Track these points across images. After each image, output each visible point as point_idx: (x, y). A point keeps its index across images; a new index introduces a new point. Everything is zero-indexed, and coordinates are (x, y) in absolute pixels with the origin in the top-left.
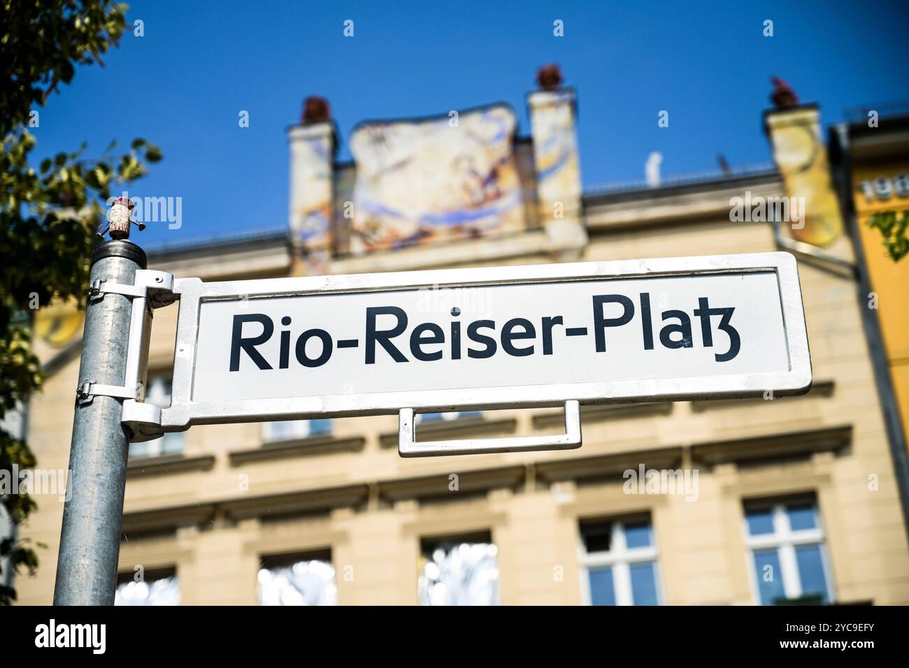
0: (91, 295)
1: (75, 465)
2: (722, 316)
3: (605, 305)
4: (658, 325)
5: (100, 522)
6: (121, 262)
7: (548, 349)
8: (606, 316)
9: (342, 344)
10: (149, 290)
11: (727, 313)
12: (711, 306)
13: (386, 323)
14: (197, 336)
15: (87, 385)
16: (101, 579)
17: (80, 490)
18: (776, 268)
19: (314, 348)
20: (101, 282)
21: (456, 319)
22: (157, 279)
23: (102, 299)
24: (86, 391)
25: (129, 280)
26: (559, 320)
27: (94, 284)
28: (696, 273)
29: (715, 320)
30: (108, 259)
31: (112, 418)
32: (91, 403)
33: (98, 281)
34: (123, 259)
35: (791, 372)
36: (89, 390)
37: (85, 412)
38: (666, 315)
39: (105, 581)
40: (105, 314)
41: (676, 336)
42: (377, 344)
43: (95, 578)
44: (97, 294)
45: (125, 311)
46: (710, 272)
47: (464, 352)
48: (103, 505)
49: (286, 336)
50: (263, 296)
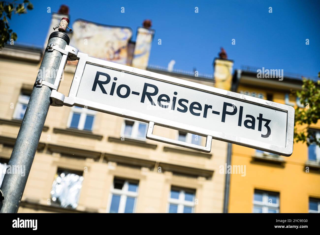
0: (48, 49)
1: (30, 107)
2: (266, 122)
3: (227, 106)
4: (244, 119)
5: (36, 130)
6: (62, 40)
7: (205, 116)
8: (227, 110)
9: (134, 93)
10: (69, 53)
11: (268, 121)
12: (263, 117)
13: (150, 90)
14: (83, 75)
15: (41, 80)
16: (32, 151)
17: (31, 117)
18: (287, 111)
19: (123, 91)
20: (53, 45)
21: (175, 96)
22: (73, 50)
23: (52, 51)
24: (40, 82)
25: (63, 48)
26: (211, 107)
27: (50, 45)
28: (261, 105)
29: (264, 123)
30: (57, 38)
31: (47, 94)
32: (41, 87)
33: (52, 45)
34: (62, 39)
35: (286, 148)
36: (41, 82)
37: (37, 89)
38: (247, 116)
39: (33, 152)
40: (52, 57)
41: (250, 124)
42: (146, 96)
43: (30, 149)
44: (51, 49)
45: (60, 58)
46: (265, 106)
47: (176, 108)
48: (38, 125)
49: (114, 84)
50: (109, 68)
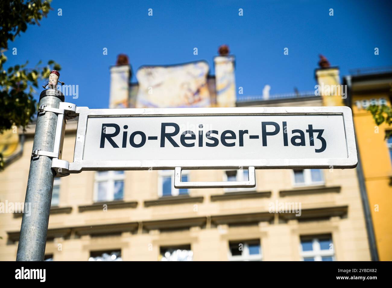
0: (40, 112)
1: (30, 185)
2: (319, 133)
3: (267, 126)
4: (290, 136)
5: (41, 211)
6: (53, 98)
7: (241, 144)
8: (267, 131)
9: (150, 138)
10: (65, 111)
11: (321, 132)
12: (314, 128)
13: (170, 130)
14: (86, 132)
15: (37, 151)
16: (40, 236)
17: (32, 196)
18: (342, 113)
19: (138, 139)
20: (44, 106)
21: (201, 129)
22: (69, 107)
23: (44, 114)
24: (36, 153)
25: (57, 106)
26: (246, 132)
27: (41, 107)
28: (307, 114)
29: (316, 135)
30: (48, 97)
31: (47, 165)
32: (38, 159)
35: (349, 158)
36: (38, 153)
37: (35, 163)
38: (294, 132)
39: (42, 236)
40: (45, 120)
41: (298, 141)
42: (166, 139)
43: (38, 235)
44: (43, 111)
45: (55, 119)
46: (314, 114)
47: (204, 144)
48: (42, 203)
49: (125, 134)
50: (116, 116)
